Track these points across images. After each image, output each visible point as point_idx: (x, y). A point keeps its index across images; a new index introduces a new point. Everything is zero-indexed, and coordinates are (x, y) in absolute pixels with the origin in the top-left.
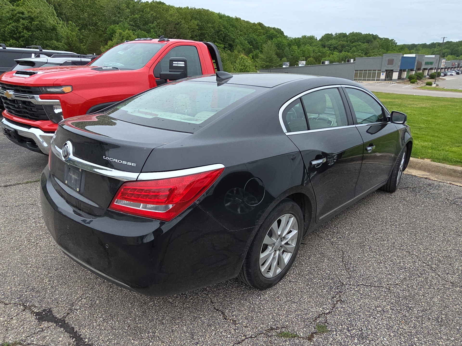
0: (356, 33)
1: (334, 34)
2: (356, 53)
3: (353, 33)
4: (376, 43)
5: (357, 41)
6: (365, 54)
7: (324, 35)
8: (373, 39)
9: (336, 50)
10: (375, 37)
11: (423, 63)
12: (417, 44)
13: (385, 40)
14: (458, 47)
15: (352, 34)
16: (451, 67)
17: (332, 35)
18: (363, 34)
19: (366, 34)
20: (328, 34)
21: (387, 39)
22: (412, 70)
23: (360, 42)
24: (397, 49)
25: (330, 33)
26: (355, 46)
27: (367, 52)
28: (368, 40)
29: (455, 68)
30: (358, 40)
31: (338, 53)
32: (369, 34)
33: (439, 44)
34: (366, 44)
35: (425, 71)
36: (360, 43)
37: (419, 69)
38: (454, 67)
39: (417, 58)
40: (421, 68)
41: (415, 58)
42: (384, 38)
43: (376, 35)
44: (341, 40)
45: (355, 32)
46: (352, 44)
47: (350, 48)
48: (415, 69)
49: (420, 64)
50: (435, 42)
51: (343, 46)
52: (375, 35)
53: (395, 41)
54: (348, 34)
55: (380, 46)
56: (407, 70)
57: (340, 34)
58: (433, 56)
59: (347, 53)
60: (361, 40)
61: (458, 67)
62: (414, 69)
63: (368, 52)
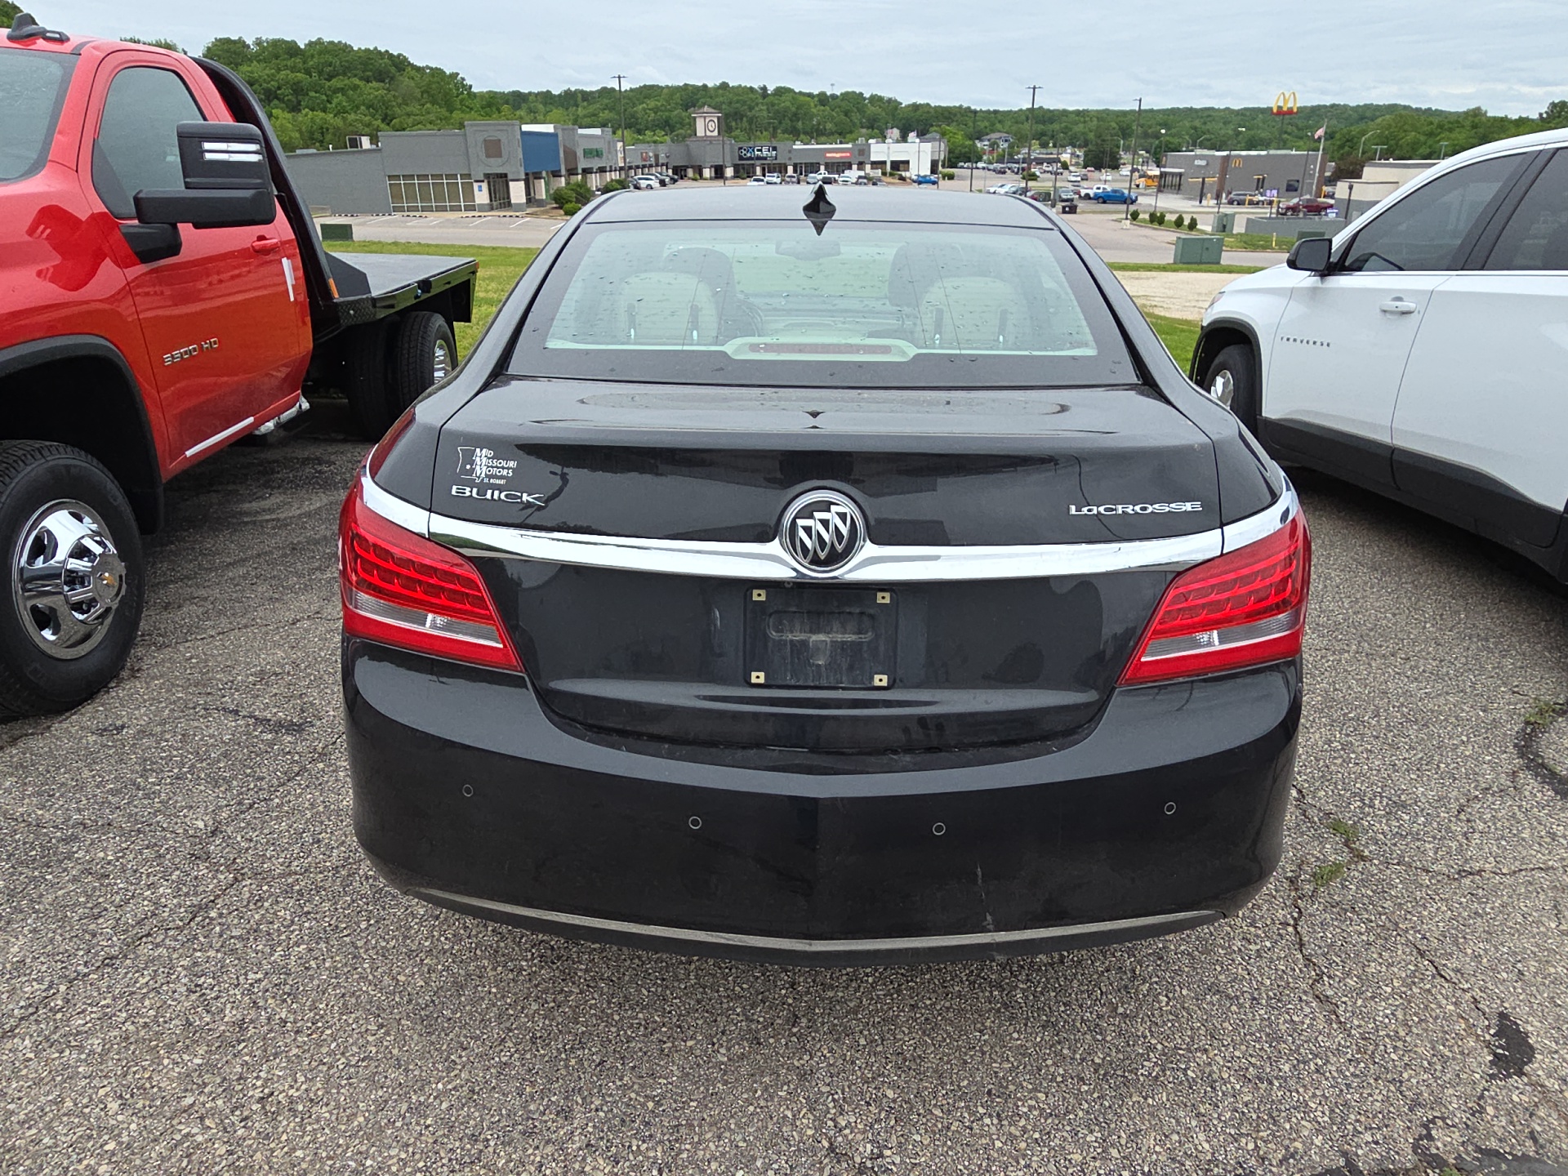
0: (331, 43)
1: (250, 41)
2: (352, 117)
3: (319, 41)
4: (405, 82)
5: (344, 74)
6: (383, 120)
7: (214, 45)
8: (393, 70)
9: (276, 102)
10: (400, 63)
11: (580, 153)
12: (527, 92)
13: (433, 76)
14: (634, 105)
15: (318, 47)
16: (641, 163)
17: (241, 43)
18: (355, 48)
19: (367, 50)
20: (228, 41)
21: (437, 72)
22: (556, 174)
23: (355, 76)
24: (477, 104)
25: (234, 37)
26: (342, 90)
27: (386, 115)
28: (380, 73)
29: (651, 166)
30: (346, 70)
31: (289, 116)
32: (376, 48)
33: (586, 96)
34: (374, 84)
35: (589, 175)
36: (356, 81)
37: (572, 172)
38: (648, 163)
39: (560, 138)
40: (577, 168)
41: (554, 135)
42: (428, 67)
43: (400, 55)
44: (286, 67)
45: (326, 39)
46: (328, 84)
47: (324, 97)
48: (563, 172)
49: (571, 155)
50: (573, 89)
51: (298, 90)
52: (395, 54)
53: (463, 79)
54: (302, 47)
55: (422, 93)
56: (544, 174)
57: (276, 43)
58: (597, 131)
59: (322, 114)
60: (356, 69)
61: (657, 165)
62: (560, 171)
63: (389, 112)
